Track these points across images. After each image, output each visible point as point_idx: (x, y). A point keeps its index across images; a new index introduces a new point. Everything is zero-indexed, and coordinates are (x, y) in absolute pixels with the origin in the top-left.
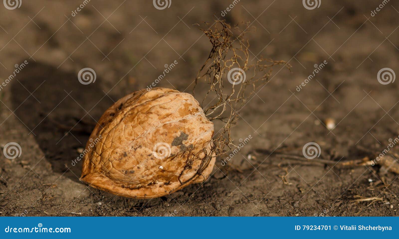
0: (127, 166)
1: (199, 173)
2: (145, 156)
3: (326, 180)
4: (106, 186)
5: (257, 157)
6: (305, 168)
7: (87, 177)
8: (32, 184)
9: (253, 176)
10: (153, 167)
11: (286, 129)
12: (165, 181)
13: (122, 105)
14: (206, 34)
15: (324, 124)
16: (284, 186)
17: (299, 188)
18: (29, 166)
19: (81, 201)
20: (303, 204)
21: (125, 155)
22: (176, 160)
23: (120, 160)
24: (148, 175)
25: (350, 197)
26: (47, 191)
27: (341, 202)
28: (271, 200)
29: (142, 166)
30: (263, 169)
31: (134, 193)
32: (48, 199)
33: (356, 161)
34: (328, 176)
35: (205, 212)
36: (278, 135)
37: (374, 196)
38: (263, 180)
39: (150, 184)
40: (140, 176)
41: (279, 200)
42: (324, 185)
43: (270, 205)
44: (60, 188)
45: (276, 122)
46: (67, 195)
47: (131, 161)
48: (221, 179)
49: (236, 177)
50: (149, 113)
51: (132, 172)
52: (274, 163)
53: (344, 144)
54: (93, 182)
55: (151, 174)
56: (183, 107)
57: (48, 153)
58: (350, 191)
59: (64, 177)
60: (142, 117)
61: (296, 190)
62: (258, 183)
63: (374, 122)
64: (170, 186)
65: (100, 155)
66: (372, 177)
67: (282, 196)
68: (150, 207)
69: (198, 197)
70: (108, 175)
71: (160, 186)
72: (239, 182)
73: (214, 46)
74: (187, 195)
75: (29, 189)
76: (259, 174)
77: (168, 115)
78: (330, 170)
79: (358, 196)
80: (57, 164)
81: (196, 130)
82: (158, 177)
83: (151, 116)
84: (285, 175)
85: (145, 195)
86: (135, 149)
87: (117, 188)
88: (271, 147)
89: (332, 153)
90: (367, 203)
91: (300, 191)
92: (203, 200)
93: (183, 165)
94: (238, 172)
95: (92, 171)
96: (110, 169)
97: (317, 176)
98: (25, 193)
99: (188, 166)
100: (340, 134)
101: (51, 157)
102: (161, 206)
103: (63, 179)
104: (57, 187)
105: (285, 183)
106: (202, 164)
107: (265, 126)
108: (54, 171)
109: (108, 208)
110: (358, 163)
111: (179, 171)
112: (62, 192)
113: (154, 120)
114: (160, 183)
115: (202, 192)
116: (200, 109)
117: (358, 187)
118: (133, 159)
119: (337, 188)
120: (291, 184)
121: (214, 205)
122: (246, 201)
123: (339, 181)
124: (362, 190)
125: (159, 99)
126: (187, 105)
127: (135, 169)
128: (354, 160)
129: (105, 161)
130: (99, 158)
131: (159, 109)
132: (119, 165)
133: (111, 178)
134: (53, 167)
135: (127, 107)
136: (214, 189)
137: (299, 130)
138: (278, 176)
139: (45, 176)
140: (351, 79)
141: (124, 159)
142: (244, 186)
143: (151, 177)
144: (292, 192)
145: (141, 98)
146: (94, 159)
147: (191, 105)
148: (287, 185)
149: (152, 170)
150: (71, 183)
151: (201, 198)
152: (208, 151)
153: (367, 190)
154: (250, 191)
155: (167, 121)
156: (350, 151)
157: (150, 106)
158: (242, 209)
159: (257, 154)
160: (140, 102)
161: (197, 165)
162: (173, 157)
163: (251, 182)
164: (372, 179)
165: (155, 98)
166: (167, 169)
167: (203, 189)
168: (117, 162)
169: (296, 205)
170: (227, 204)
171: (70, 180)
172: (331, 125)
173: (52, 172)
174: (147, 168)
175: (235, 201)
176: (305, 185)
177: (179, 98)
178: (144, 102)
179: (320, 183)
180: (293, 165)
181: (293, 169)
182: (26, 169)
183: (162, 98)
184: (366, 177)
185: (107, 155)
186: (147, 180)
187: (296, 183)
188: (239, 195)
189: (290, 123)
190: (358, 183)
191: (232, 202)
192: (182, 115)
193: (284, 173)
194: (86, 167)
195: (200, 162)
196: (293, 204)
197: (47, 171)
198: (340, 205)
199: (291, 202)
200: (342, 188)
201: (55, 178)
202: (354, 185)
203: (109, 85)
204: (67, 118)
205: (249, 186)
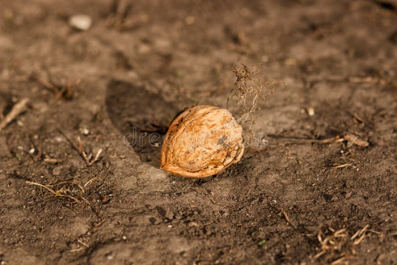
0: (190, 159)
1: (235, 158)
2: (201, 153)
3: (314, 154)
4: (177, 172)
5: (269, 140)
6: (300, 146)
7: (164, 167)
8: (130, 172)
9: (268, 154)
10: (206, 159)
11: (284, 118)
12: (214, 166)
13: (182, 118)
14: (234, 72)
15: (307, 112)
16: (288, 160)
17: (298, 161)
18: (126, 160)
19: (162, 182)
20: (302, 172)
21: (188, 153)
22: (221, 153)
23: (185, 156)
24: (203, 164)
25: (331, 164)
26: (140, 176)
27: (325, 169)
28: (281, 170)
29: (199, 158)
30: (274, 149)
31: (196, 175)
32: (141, 182)
33: (332, 139)
34: (315, 150)
35: (241, 182)
36: (280, 123)
37: (346, 163)
38: (274, 157)
39: (205, 168)
40: (199, 165)
41: (286, 170)
42: (313, 157)
43: (281, 174)
44: (147, 174)
45: (278, 114)
46: (152, 178)
47: (192, 156)
48: (248, 158)
49: (257, 156)
50: (201, 125)
51: (194, 163)
52: (280, 144)
53: (322, 125)
54: (168, 170)
55: (206, 162)
56: (222, 119)
57: (136, 149)
58: (330, 160)
59: (149, 165)
60: (197, 128)
61: (296, 162)
62: (272, 159)
63: (338, 107)
64: (217, 169)
65: (172, 153)
66: (342, 149)
67: (288, 167)
68: (206, 182)
69: (235, 172)
70: (178, 165)
71: (212, 169)
72: (259, 159)
73: (238, 78)
74: (228, 171)
75: (128, 176)
76: (271, 153)
77: (213, 125)
78: (316, 147)
79: (336, 164)
80: (143, 155)
81: (232, 133)
82: (210, 164)
83: (203, 126)
84: (288, 152)
85: (203, 175)
86: (195, 148)
87: (184, 172)
88: (276, 132)
89: (315, 134)
90: (342, 169)
91: (299, 163)
92: (238, 174)
93: (225, 155)
94: (258, 152)
95: (167, 163)
96: (179, 162)
97: (308, 151)
98: (125, 179)
99: (228, 155)
100: (318, 118)
101: (139, 152)
102: (213, 181)
103: (148, 167)
104: (145, 173)
105: (289, 158)
106: (237, 153)
107: (271, 117)
108: (142, 161)
109: (179, 185)
110: (333, 140)
111: (223, 159)
112: (149, 176)
113: (205, 129)
114: (211, 167)
115: (237, 168)
116: (233, 118)
117: (335, 157)
118: (194, 154)
119: (322, 159)
120: (292, 158)
121: (246, 177)
122: (265, 172)
123: (322, 153)
124: (337, 159)
125: (207, 115)
126: (224, 117)
127: (195, 160)
128: (330, 138)
129: (175, 156)
130: (172, 155)
131: (207, 122)
132: (185, 159)
133: (180, 167)
134: (141, 158)
135: (187, 121)
136: (245, 166)
137: (292, 118)
138: (283, 153)
139: (137, 165)
140: (319, 77)
141: (188, 155)
142: (263, 162)
143: (205, 164)
144: (294, 163)
145: (195, 115)
146: (168, 156)
147: (227, 117)
148: (290, 159)
149: (206, 161)
150: (154, 169)
151: (237, 173)
152: (240, 144)
153: (341, 159)
154: (267, 165)
155: (213, 129)
156: (326, 131)
157: (202, 120)
158: (264, 179)
159: (268, 138)
160: (195, 117)
161: (233, 154)
162: (218, 151)
163: (267, 159)
164: (343, 150)
165: (204, 115)
166: (215, 159)
167: (237, 166)
168: (184, 157)
169: (297, 173)
170: (254, 175)
171: (153, 168)
172: (311, 112)
173: (140, 162)
174: (203, 159)
175: (259, 173)
176: (301, 158)
177: (219, 113)
178: (197, 117)
179: (311, 156)
180: (292, 144)
181: (292, 148)
182: (124, 161)
183: (208, 114)
184: (339, 149)
185: (177, 153)
186: (203, 167)
187: (296, 157)
188: (260, 169)
189: (286, 113)
190: (334, 154)
191: (257, 174)
192: (223, 124)
193: (287, 151)
194: (163, 161)
195: (236, 152)
196: (295, 172)
197: (138, 162)
198: (325, 171)
199: (294, 171)
200: (324, 158)
201: (143, 166)
202: (332, 156)
203: (168, 94)
204: (145, 121)
205: (266, 162)
